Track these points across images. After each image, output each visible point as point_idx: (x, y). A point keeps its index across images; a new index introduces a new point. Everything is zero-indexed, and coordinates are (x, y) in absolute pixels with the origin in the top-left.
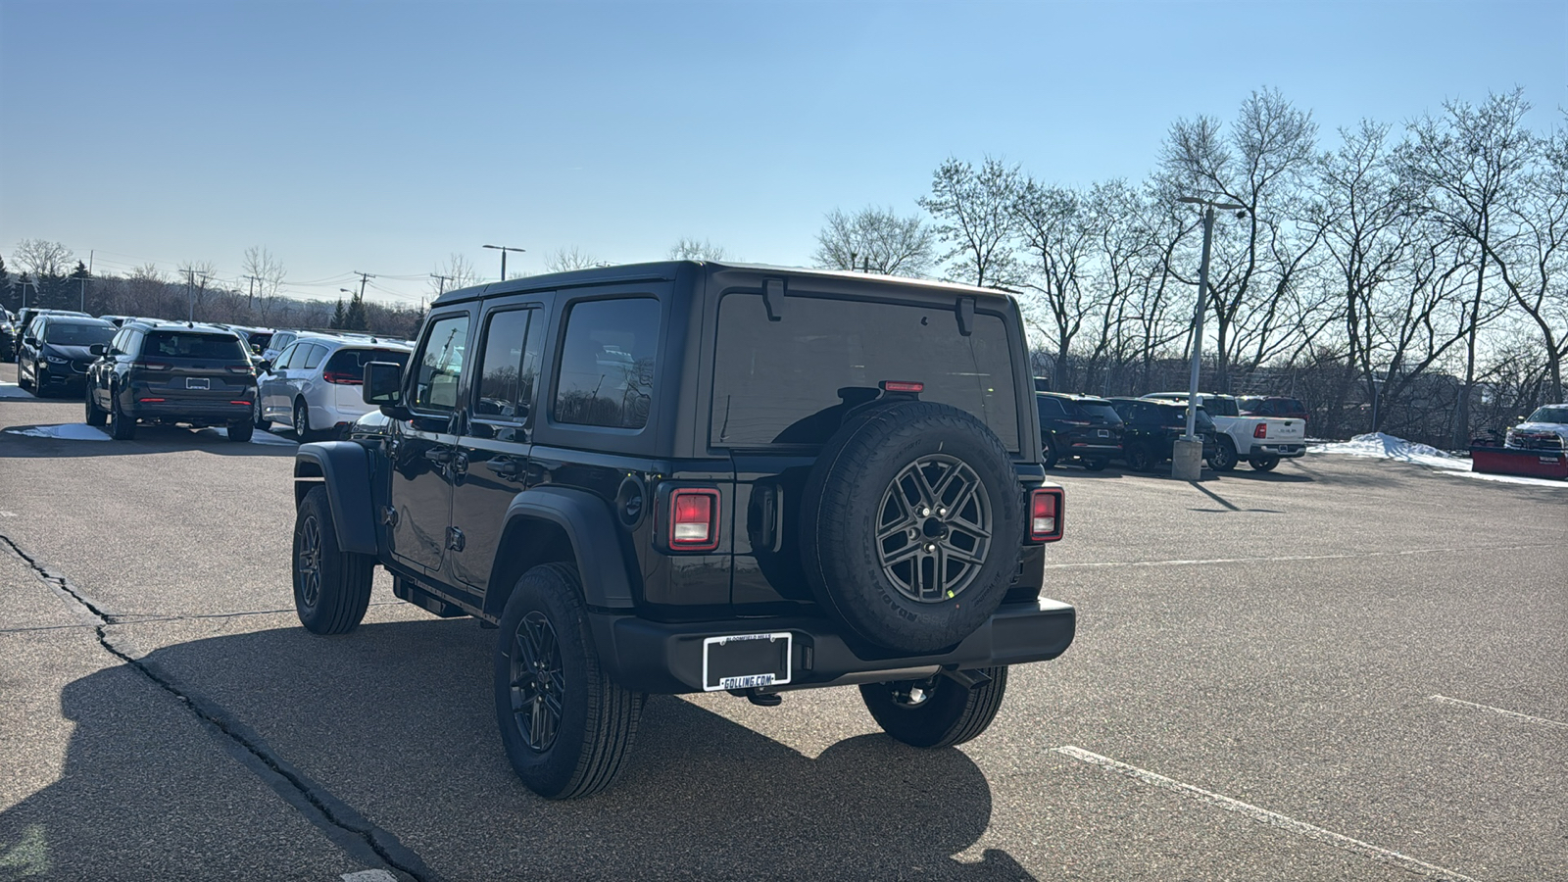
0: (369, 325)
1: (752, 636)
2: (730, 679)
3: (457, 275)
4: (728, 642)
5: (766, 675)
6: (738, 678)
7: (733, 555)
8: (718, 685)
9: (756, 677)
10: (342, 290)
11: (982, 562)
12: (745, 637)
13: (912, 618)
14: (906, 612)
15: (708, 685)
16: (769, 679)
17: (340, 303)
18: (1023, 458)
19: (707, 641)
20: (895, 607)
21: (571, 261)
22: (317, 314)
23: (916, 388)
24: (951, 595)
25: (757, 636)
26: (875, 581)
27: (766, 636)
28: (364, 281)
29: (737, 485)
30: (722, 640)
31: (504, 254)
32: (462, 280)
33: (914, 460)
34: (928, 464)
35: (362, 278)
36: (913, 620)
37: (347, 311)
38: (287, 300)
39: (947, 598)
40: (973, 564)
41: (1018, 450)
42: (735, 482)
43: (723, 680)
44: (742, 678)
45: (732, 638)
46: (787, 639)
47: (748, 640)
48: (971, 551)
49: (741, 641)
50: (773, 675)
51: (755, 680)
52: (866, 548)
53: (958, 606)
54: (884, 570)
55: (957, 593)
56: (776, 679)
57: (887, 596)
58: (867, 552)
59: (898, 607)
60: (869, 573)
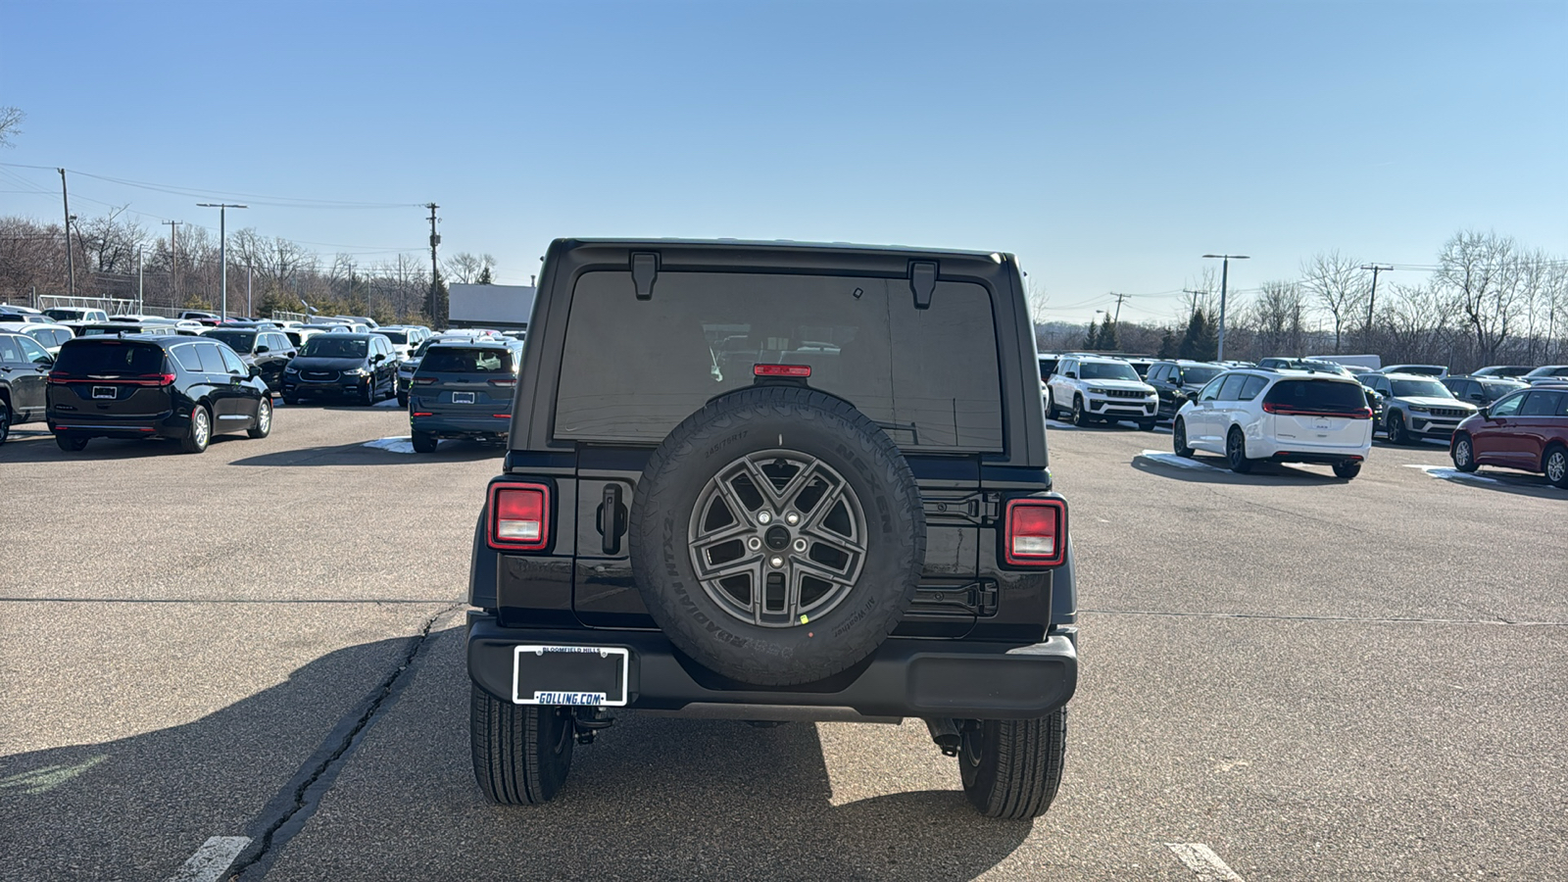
0: (1119, 344)
1: (576, 649)
2: (547, 693)
3: (1208, 289)
4: (545, 653)
5: (593, 694)
6: (557, 693)
7: (575, 557)
8: (533, 698)
9: (580, 694)
10: (1098, 312)
11: (852, 583)
12: (568, 649)
13: (738, 643)
14: (731, 636)
15: (520, 698)
16: (597, 698)
17: (1093, 325)
18: (1008, 460)
19: (518, 649)
20: (712, 628)
21: (1331, 265)
22: (1074, 336)
23: (806, 372)
24: (804, 620)
25: (582, 649)
26: (683, 596)
27: (593, 650)
28: (1120, 301)
29: (580, 481)
30: (538, 649)
31: (1226, 263)
32: (1213, 294)
33: (744, 455)
34: (772, 461)
35: (1118, 298)
36: (741, 646)
37: (1099, 332)
38: (1065, 325)
39: (796, 624)
40: (843, 586)
41: (1002, 450)
42: (576, 477)
43: (537, 694)
44: (562, 694)
45: (550, 648)
46: (622, 655)
47: (571, 653)
48: (842, 568)
49: (562, 653)
50: (603, 695)
51: (579, 698)
52: (668, 557)
53: (811, 635)
54: (702, 583)
55: (812, 619)
56: (607, 700)
57: (701, 614)
58: (670, 561)
59: (718, 628)
60: (674, 585)
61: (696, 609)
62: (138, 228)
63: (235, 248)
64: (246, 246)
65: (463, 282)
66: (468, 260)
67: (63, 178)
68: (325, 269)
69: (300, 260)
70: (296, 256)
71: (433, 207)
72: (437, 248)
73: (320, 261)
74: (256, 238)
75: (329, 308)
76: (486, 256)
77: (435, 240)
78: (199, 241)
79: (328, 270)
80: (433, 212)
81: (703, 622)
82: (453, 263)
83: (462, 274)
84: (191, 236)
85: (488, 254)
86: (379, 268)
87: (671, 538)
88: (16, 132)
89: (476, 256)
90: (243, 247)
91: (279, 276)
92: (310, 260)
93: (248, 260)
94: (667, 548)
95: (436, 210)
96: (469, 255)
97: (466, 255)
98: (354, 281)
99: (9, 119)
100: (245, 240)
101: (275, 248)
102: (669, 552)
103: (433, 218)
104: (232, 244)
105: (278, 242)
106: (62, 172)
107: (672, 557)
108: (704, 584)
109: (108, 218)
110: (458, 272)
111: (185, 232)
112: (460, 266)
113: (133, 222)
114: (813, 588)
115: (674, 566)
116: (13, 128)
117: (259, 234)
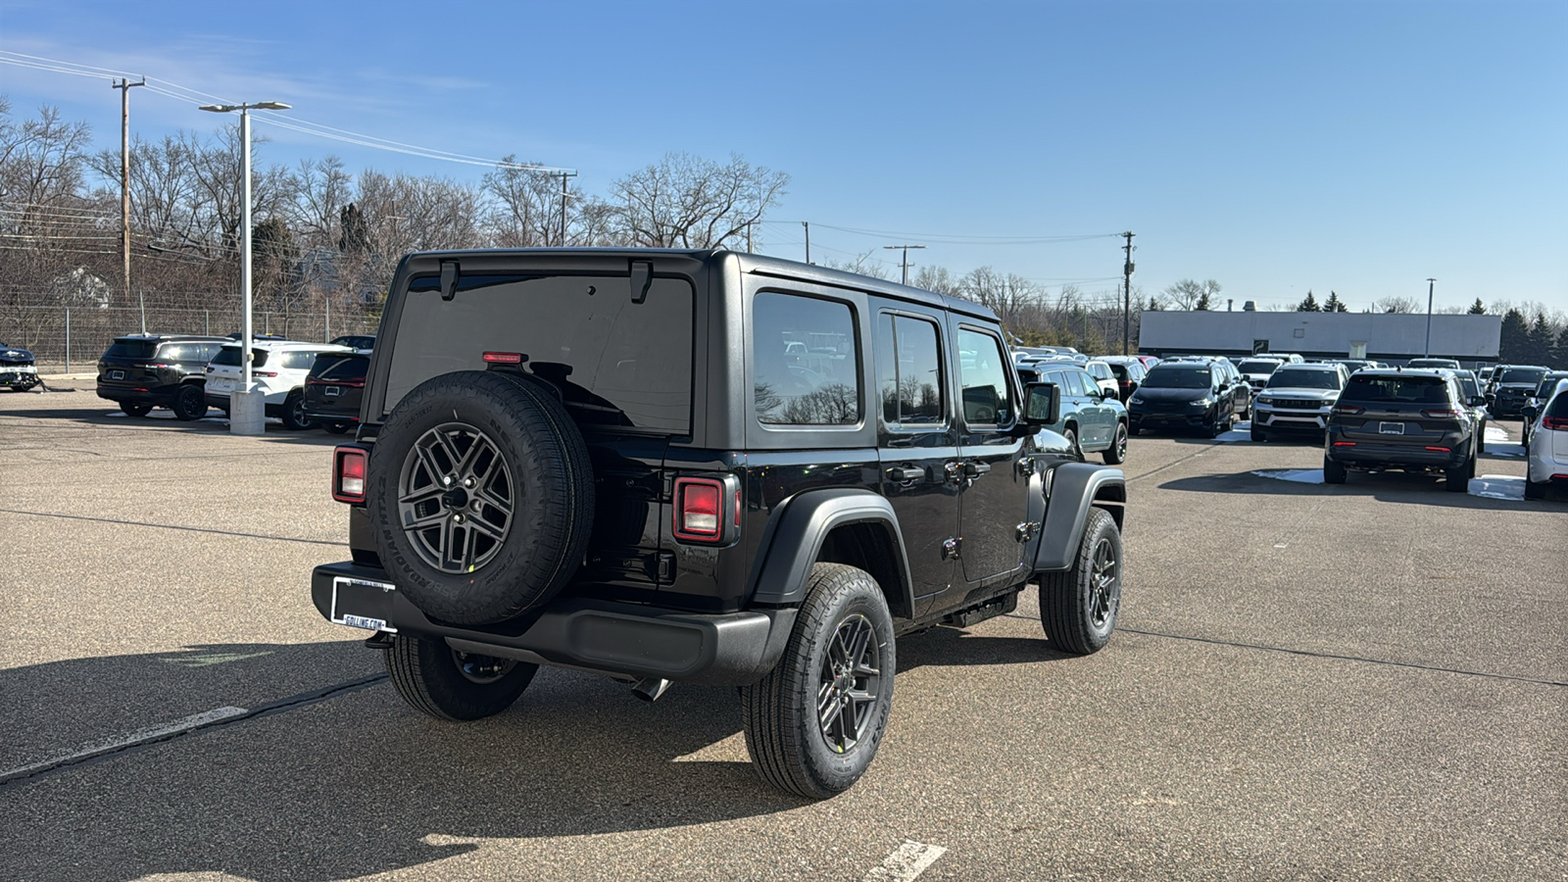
1: (369, 583)
2: (352, 616)
4: (354, 584)
5: (378, 621)
6: (357, 617)
8: (342, 619)
9: (370, 620)
11: (502, 540)
12: (364, 582)
13: (423, 584)
14: (419, 577)
15: (335, 618)
16: (380, 625)
19: (337, 579)
20: (407, 570)
24: (472, 568)
25: (373, 583)
26: (390, 541)
27: (379, 585)
30: (347, 580)
33: (434, 426)
36: (424, 586)
39: (466, 572)
40: (499, 542)
41: (688, 433)
43: (346, 616)
44: (360, 618)
45: (354, 580)
46: (393, 591)
47: (367, 586)
49: (361, 585)
50: (384, 622)
51: (369, 622)
52: (381, 508)
53: (472, 582)
54: (407, 532)
55: (477, 568)
56: (387, 626)
57: (401, 557)
58: (383, 512)
59: (412, 570)
60: (384, 532)
61: (398, 553)
62: (880, 271)
63: (973, 286)
64: (982, 283)
65: (1184, 309)
66: (1191, 287)
67: (807, 230)
68: (1053, 300)
69: (1030, 294)
70: (1025, 291)
71: (1129, 236)
72: (1130, 276)
73: (1046, 295)
74: (991, 276)
75: (1037, 339)
76: (1210, 283)
77: (1129, 268)
78: (941, 281)
79: (1055, 302)
80: (1129, 241)
81: (401, 564)
82: (1175, 291)
83: (1184, 302)
84: (934, 277)
85: (1213, 279)
86: (1100, 298)
87: (384, 493)
88: (783, 193)
89: (1199, 282)
90: (979, 284)
91: (1009, 310)
92: (1037, 294)
93: (983, 296)
94: (381, 501)
95: (1132, 238)
96: (1192, 282)
97: (1189, 282)
98: (1076, 312)
99: (779, 181)
100: (981, 278)
101: (1007, 284)
102: (383, 505)
103: (1128, 247)
104: (969, 282)
105: (1010, 278)
106: (806, 225)
107: (384, 509)
108: (409, 534)
109: (855, 263)
110: (1180, 299)
111: (929, 274)
112: (1182, 294)
113: (876, 267)
114: (484, 543)
115: (385, 516)
116: (780, 189)
117: (994, 272)
